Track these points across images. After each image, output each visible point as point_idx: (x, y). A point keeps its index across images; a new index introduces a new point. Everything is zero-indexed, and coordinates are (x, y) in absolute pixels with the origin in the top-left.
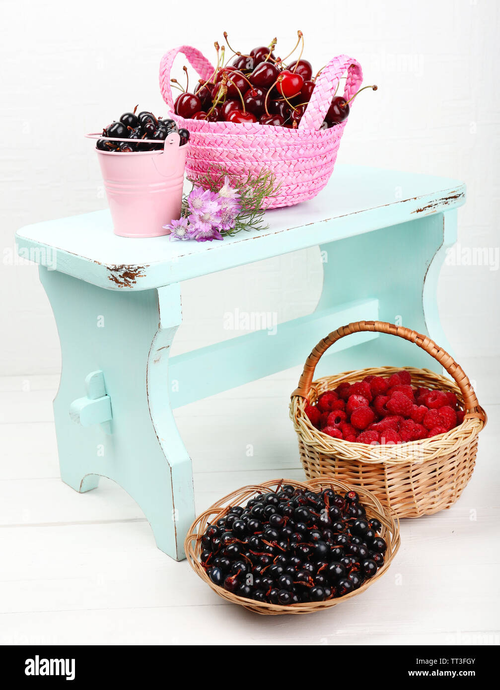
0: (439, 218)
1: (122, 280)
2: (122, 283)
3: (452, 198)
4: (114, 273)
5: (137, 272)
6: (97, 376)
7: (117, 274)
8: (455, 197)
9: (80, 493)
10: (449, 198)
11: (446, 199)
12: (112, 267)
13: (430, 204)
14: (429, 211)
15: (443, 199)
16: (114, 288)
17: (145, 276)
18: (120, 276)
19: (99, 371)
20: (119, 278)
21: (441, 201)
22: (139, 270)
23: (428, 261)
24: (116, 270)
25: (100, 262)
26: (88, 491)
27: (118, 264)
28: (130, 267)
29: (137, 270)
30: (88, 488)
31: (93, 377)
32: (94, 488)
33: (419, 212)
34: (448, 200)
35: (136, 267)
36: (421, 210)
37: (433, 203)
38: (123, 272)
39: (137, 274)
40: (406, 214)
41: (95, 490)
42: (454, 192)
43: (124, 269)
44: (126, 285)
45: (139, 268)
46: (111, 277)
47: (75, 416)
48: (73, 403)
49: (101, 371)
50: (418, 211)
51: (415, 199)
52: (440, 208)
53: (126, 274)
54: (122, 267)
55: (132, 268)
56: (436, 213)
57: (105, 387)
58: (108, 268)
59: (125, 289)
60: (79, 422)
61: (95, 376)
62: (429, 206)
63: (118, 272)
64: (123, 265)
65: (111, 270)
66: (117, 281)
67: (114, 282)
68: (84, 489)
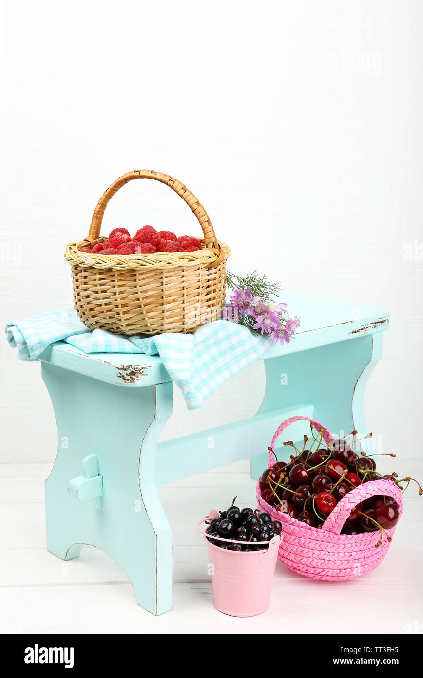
0: (369, 339)
1: (128, 378)
2: (128, 380)
3: (379, 323)
4: (122, 371)
5: (141, 371)
6: (92, 459)
7: (124, 373)
8: (382, 322)
9: (65, 560)
10: (377, 323)
11: (375, 323)
12: (121, 367)
13: (363, 327)
14: (361, 333)
15: (372, 323)
16: (121, 384)
17: (147, 375)
18: (127, 374)
19: (94, 455)
20: (126, 376)
21: (370, 325)
22: (143, 370)
23: (358, 374)
24: (124, 369)
25: (110, 362)
26: (72, 559)
27: (126, 365)
28: (136, 367)
29: (141, 370)
30: (71, 557)
31: (89, 459)
32: (76, 558)
33: (354, 334)
34: (377, 324)
35: (140, 367)
36: (356, 332)
37: (365, 327)
38: (130, 371)
39: (141, 373)
40: (345, 335)
41: (76, 559)
42: (381, 318)
43: (131, 368)
44: (131, 382)
45: (143, 368)
46: (120, 375)
47: (74, 492)
48: (72, 480)
49: (96, 455)
50: (353, 332)
51: (352, 322)
52: (370, 331)
53: (132, 373)
54: (129, 367)
55: (137, 368)
56: (366, 334)
57: (98, 469)
58: (117, 368)
59: (130, 385)
60: (77, 496)
61: (91, 459)
62: (362, 329)
63: (125, 371)
64: (130, 366)
65: (119, 369)
66: (124, 378)
67: (122, 379)
68: (68, 557)
